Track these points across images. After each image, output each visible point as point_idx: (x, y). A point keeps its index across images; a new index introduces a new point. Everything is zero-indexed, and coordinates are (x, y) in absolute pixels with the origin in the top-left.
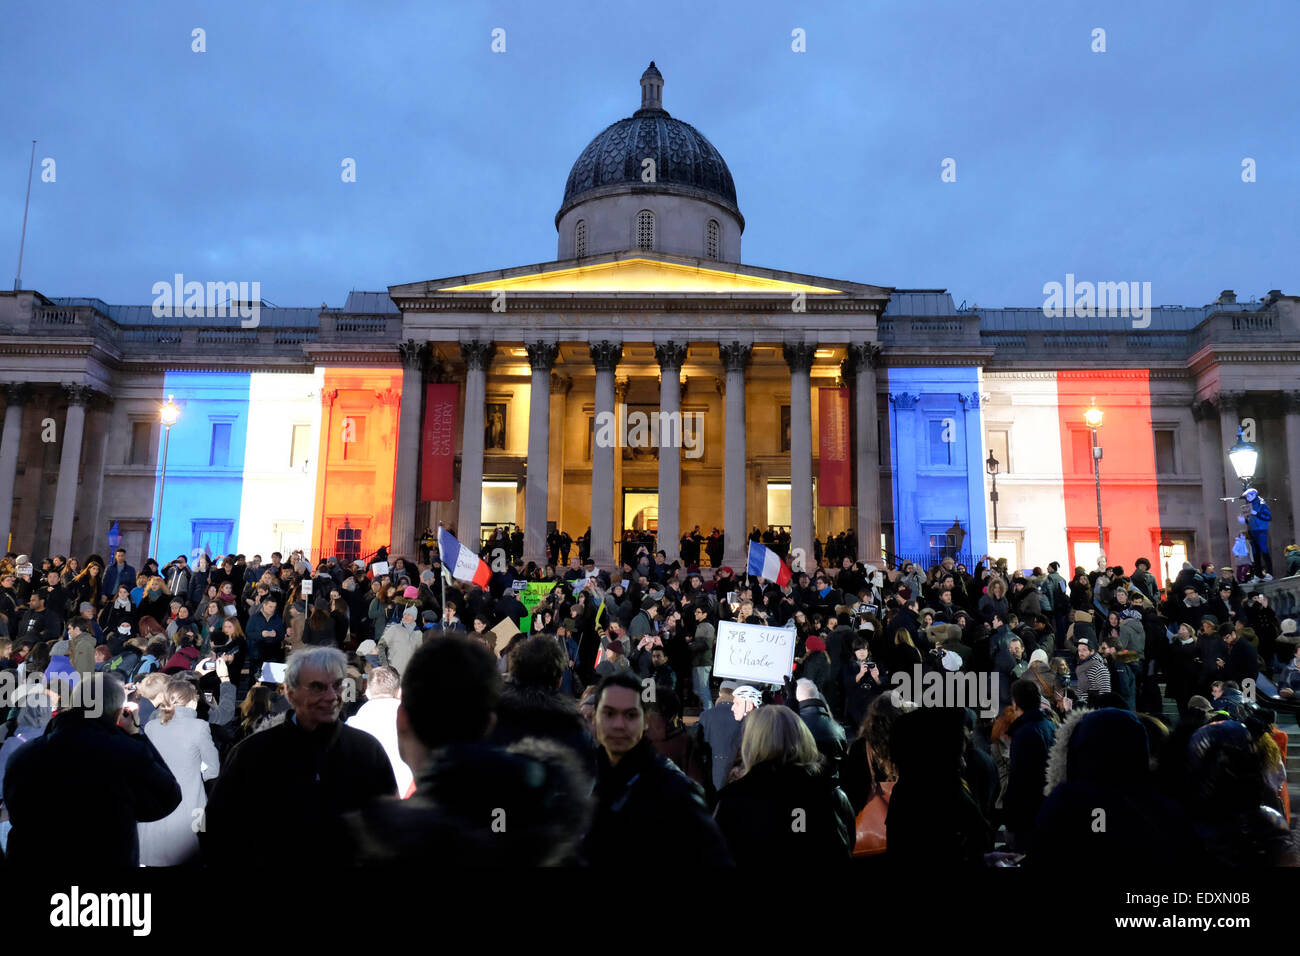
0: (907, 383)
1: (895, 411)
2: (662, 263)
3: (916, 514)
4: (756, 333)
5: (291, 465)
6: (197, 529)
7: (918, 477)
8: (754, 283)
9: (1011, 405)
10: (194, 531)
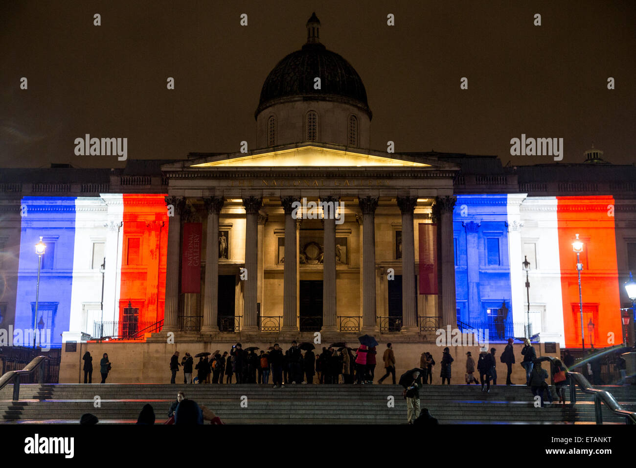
0: (474, 215)
1: (466, 232)
3: (479, 297)
4: (380, 190)
5: (92, 268)
7: (480, 273)
9: (538, 227)
10: (32, 309)
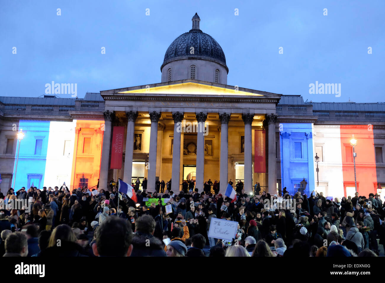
0: (287, 128)
2: (199, 84)
3: (289, 176)
4: (232, 109)
5: (64, 155)
7: (290, 162)
8: (232, 92)
9: (324, 137)
10: (28, 178)
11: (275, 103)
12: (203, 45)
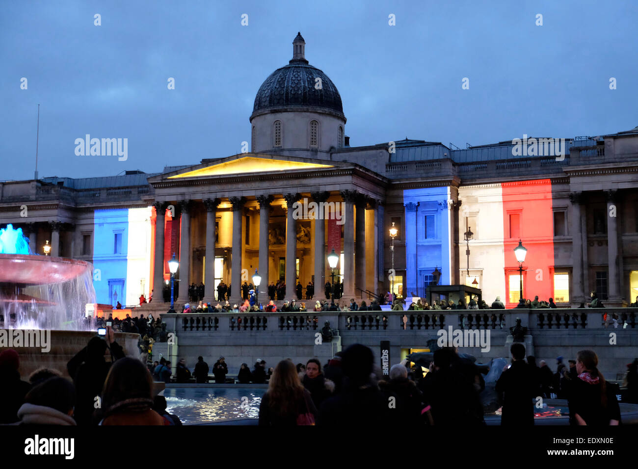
0: (413, 197)
1: (407, 212)
3: (416, 266)
4: (299, 188)
6: (111, 284)
7: (418, 246)
8: (298, 164)
9: (477, 202)
10: (109, 284)
11: (350, 174)
12: (291, 89)
